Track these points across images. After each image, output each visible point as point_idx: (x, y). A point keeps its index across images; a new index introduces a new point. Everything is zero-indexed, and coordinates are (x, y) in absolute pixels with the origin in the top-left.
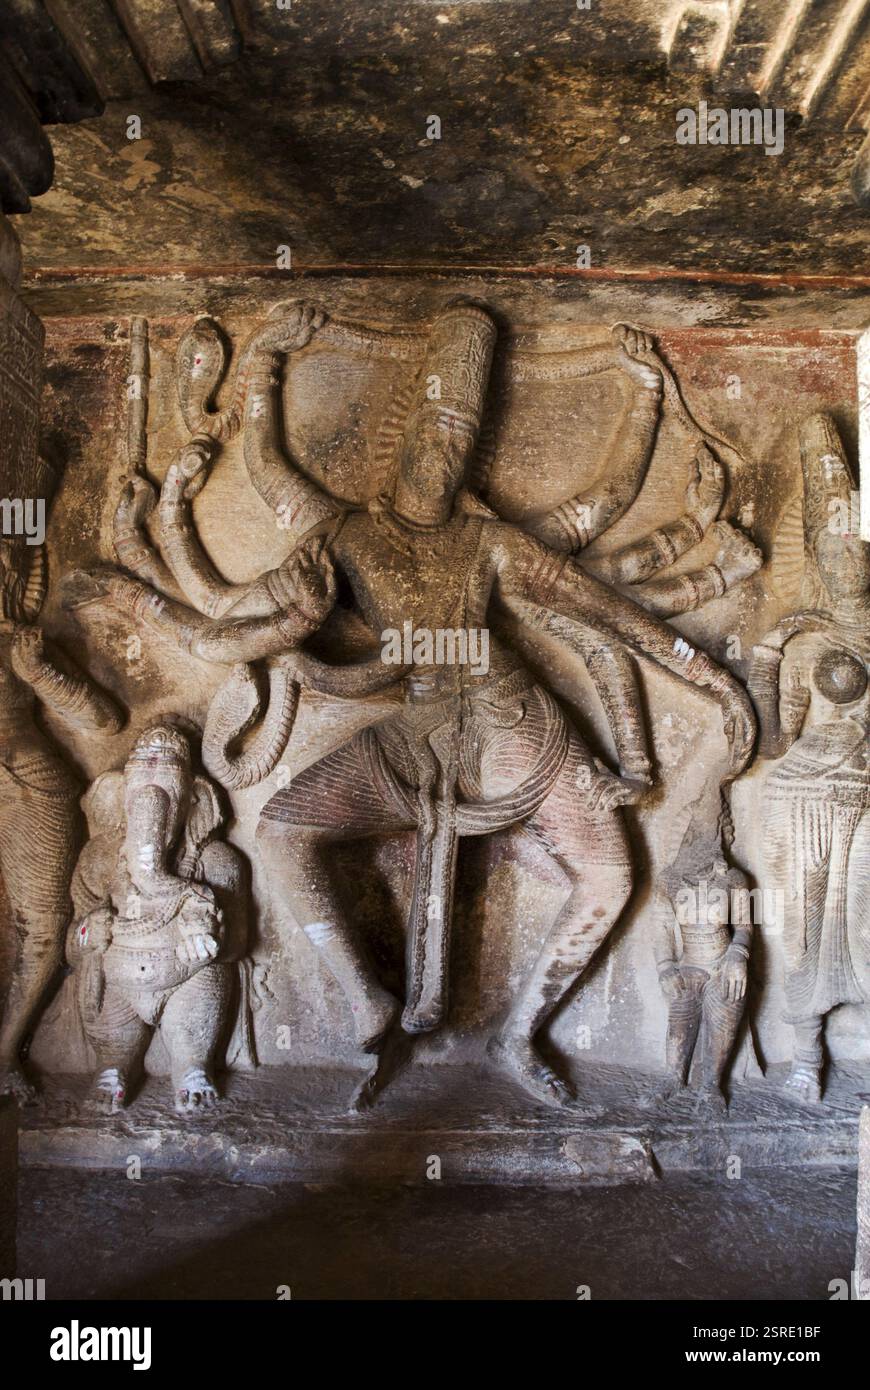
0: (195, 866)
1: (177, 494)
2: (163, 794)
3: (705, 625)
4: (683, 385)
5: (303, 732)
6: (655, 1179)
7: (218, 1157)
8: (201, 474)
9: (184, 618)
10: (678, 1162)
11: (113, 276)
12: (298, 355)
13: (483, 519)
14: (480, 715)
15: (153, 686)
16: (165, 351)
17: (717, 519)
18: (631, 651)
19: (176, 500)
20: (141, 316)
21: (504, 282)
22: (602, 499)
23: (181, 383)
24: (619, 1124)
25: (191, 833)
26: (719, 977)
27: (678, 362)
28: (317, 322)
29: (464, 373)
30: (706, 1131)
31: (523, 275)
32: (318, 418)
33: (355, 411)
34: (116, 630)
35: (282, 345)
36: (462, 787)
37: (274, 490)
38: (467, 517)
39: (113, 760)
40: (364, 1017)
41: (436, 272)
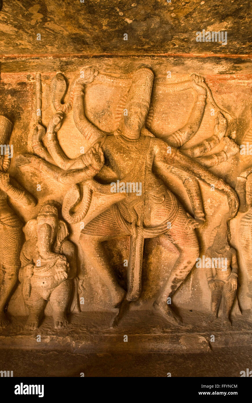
0: (60, 249)
1: (52, 130)
2: (49, 226)
3: (220, 170)
4: (213, 94)
5: (94, 205)
6: (210, 351)
7: (69, 345)
8: (60, 124)
9: (55, 170)
10: (217, 344)
11: (29, 58)
12: (90, 85)
13: (151, 137)
14: (151, 200)
15: (46, 191)
16: (47, 84)
17: (224, 137)
18: (197, 179)
19: (52, 132)
20: (39, 72)
21: (157, 59)
22: (187, 131)
23: (52, 94)
24: (198, 332)
25: (58, 238)
26: (228, 283)
27: (212, 86)
28: (96, 74)
29: (144, 89)
30: (226, 334)
31: (164, 57)
32: (97, 106)
33: (108, 103)
34: (34, 174)
35: (85, 82)
36: (145, 223)
37: (83, 129)
38: (145, 137)
39: (33, 215)
40: (115, 296)
41: (135, 56)
